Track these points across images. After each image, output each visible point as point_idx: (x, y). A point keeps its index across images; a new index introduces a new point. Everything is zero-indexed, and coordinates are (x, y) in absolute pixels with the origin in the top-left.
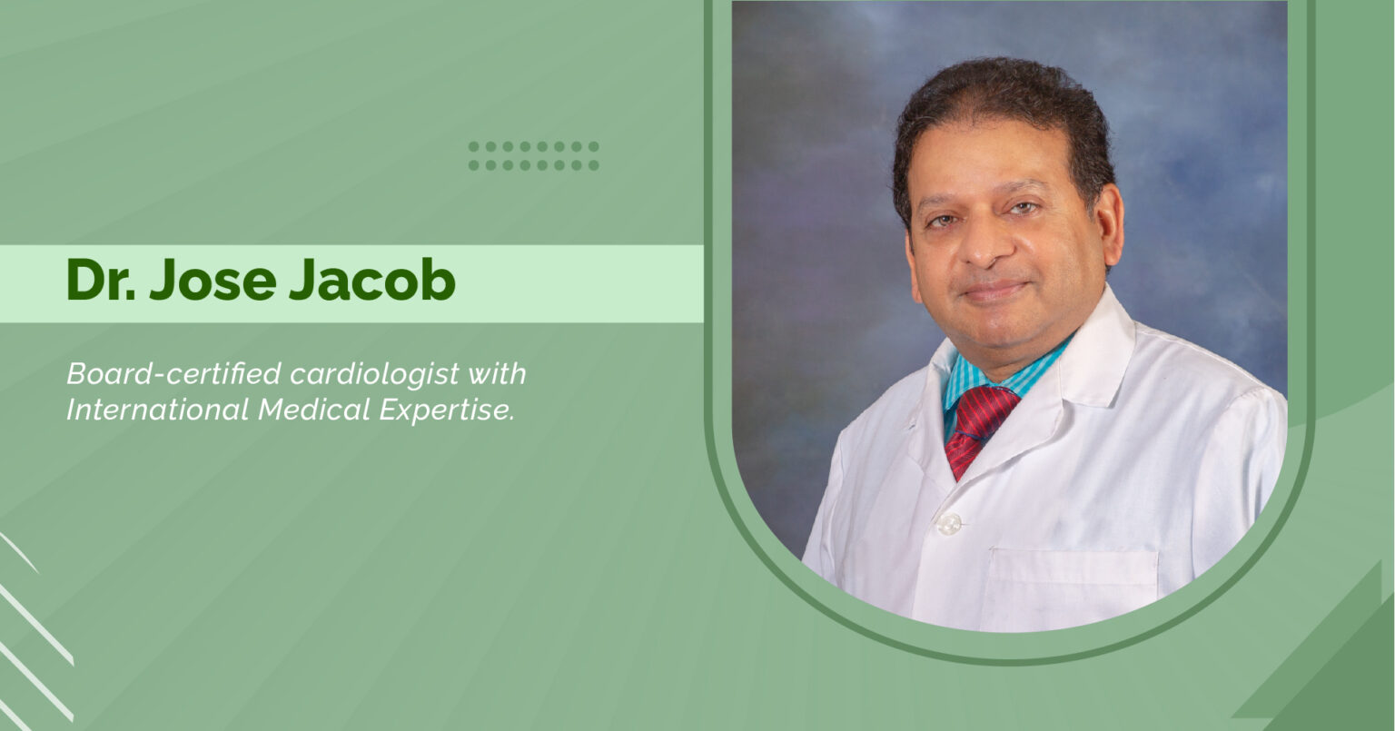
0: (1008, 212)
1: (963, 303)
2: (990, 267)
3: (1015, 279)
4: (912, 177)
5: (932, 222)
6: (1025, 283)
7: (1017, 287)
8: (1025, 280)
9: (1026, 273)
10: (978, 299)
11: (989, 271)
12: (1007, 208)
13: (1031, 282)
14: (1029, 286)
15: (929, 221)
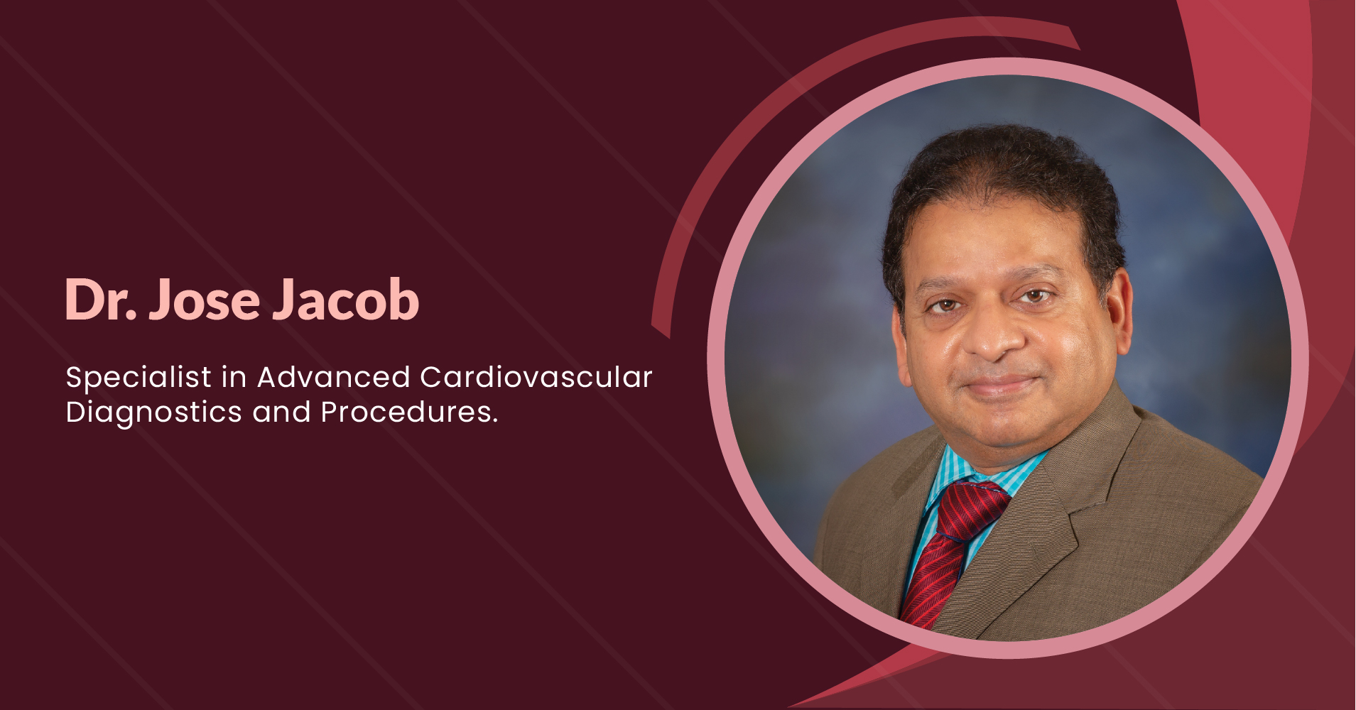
0: (1017, 300)
1: (964, 396)
2: (999, 360)
3: (1025, 373)
4: (907, 253)
5: (931, 307)
6: (1035, 378)
7: (1027, 382)
8: (1035, 375)
9: (1035, 366)
10: (983, 393)
11: (997, 364)
12: (1016, 295)
13: (1039, 377)
14: (1039, 381)
15: (929, 304)
